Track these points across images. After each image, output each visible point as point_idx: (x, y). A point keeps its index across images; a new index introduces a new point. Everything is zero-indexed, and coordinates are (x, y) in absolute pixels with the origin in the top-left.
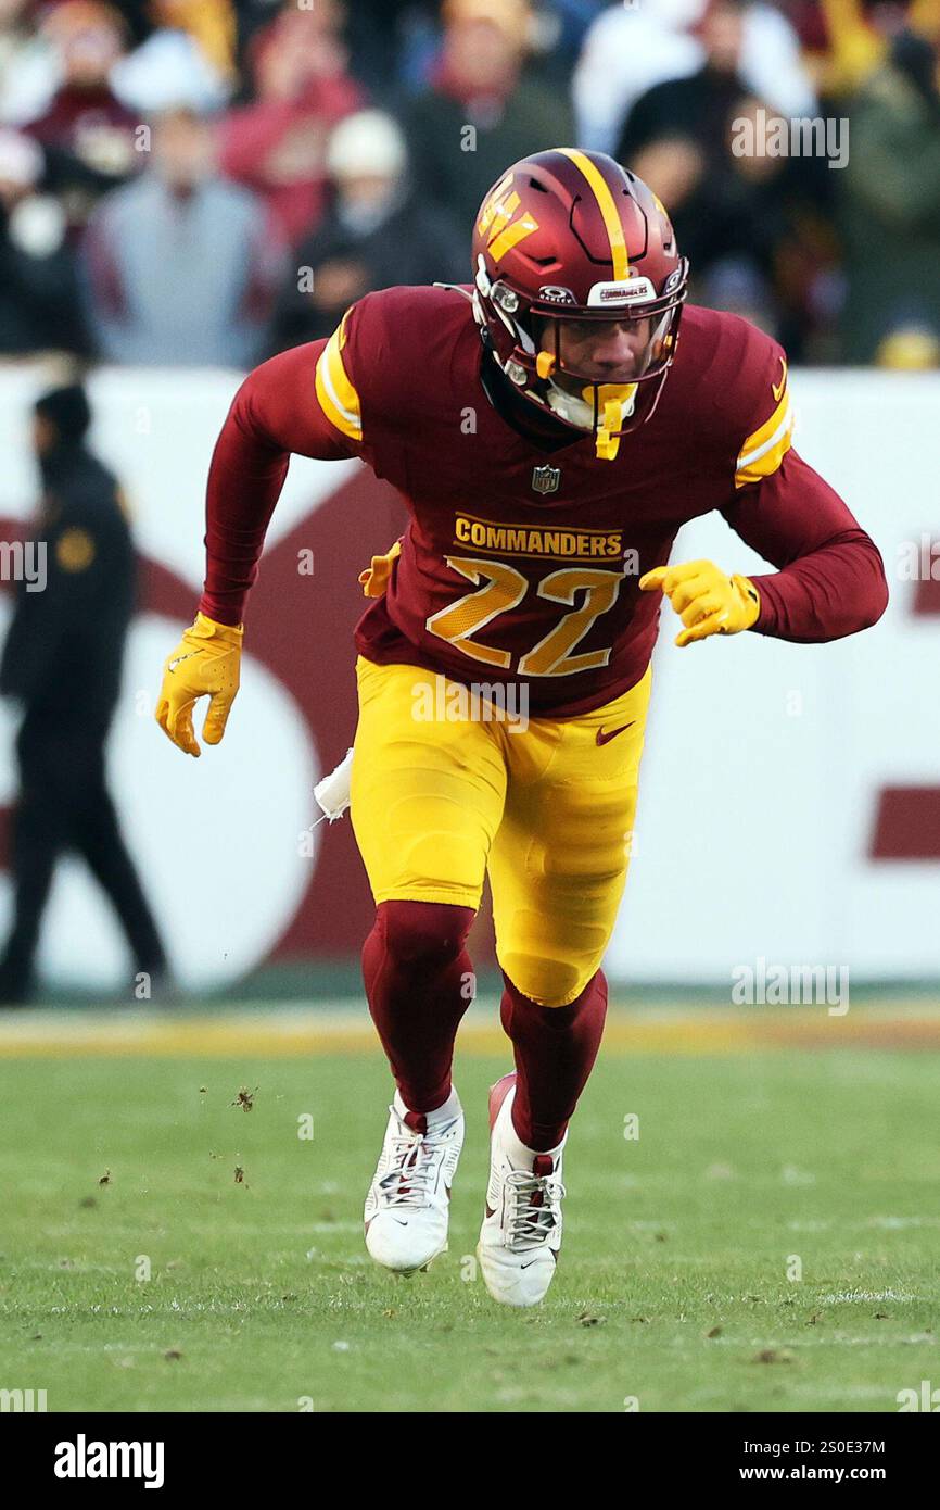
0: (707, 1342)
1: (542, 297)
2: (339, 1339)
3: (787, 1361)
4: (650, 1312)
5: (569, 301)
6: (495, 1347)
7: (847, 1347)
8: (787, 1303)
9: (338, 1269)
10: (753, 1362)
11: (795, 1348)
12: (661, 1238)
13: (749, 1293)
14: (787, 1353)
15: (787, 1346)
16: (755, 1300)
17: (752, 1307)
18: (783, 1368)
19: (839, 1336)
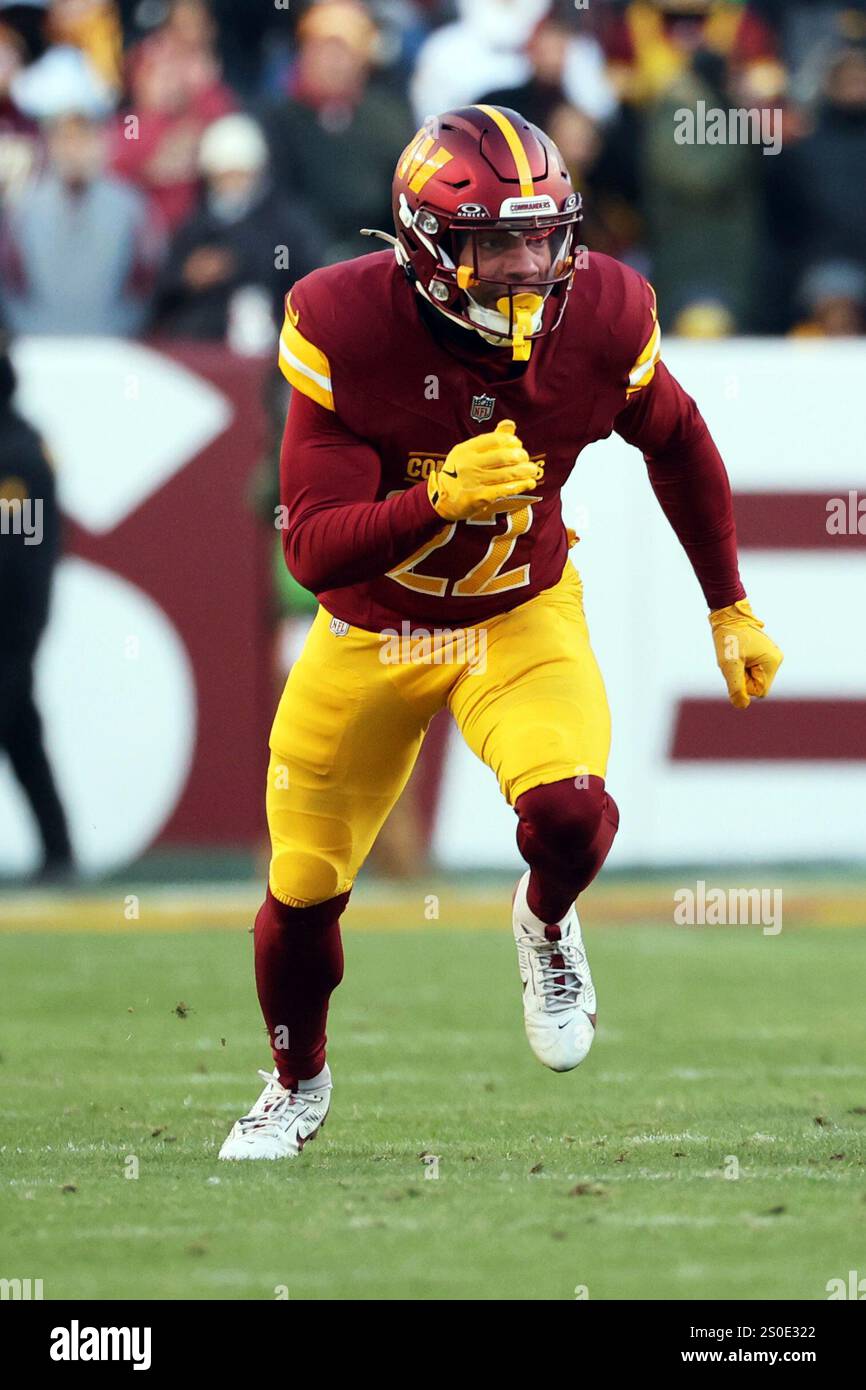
0: (529, 1177)
1: (459, 214)
2: (212, 1176)
3: (599, 1193)
4: (480, 1152)
5: (483, 215)
6: (346, 1181)
7: (651, 1180)
8: (598, 1143)
9: (211, 1115)
10: (571, 1194)
11: (606, 1183)
12: (490, 1088)
13: (565, 1135)
14: (599, 1186)
15: (598, 1181)
16: (571, 1141)
17: (568, 1147)
18: (595, 1199)
19: (643, 1172)
